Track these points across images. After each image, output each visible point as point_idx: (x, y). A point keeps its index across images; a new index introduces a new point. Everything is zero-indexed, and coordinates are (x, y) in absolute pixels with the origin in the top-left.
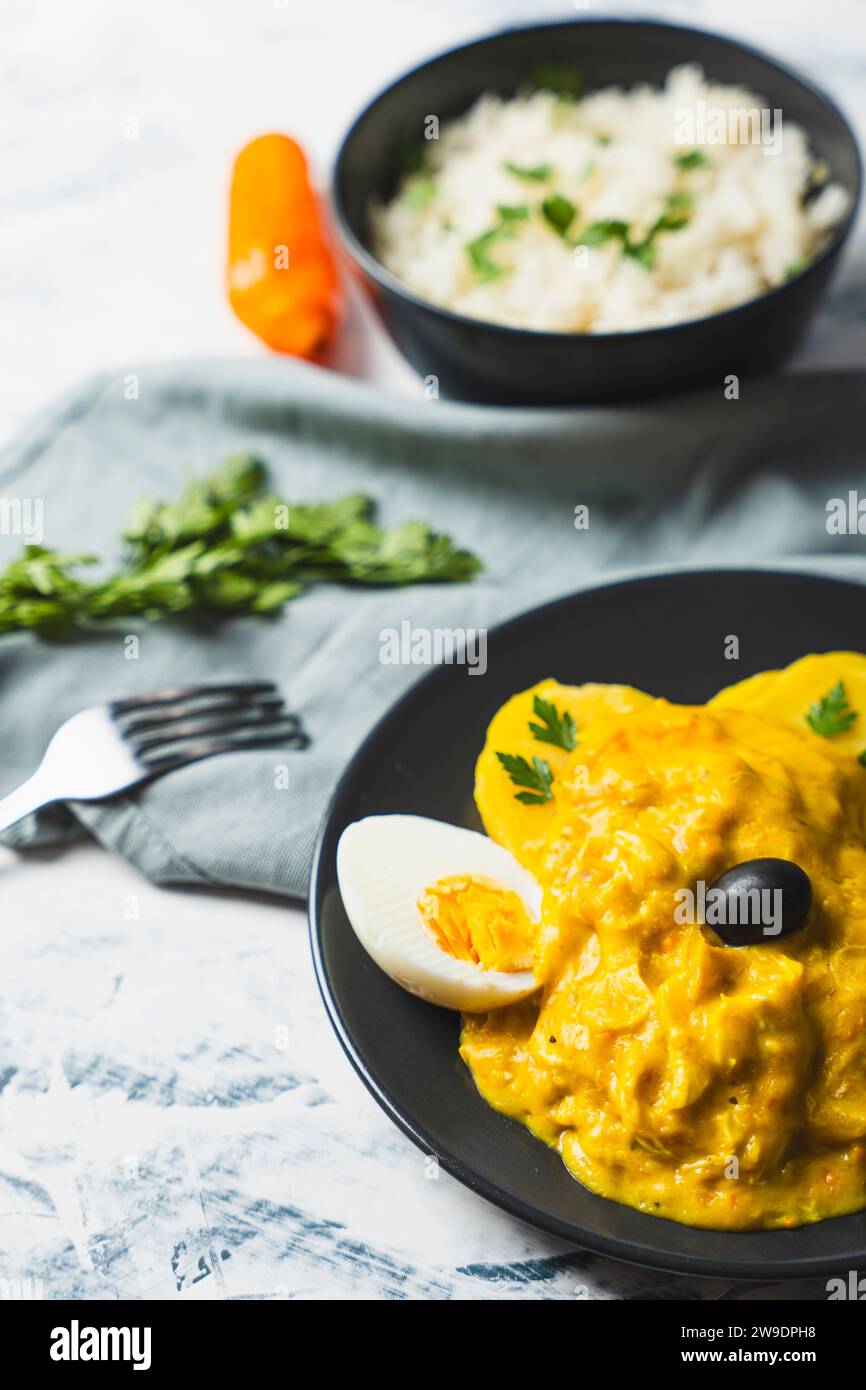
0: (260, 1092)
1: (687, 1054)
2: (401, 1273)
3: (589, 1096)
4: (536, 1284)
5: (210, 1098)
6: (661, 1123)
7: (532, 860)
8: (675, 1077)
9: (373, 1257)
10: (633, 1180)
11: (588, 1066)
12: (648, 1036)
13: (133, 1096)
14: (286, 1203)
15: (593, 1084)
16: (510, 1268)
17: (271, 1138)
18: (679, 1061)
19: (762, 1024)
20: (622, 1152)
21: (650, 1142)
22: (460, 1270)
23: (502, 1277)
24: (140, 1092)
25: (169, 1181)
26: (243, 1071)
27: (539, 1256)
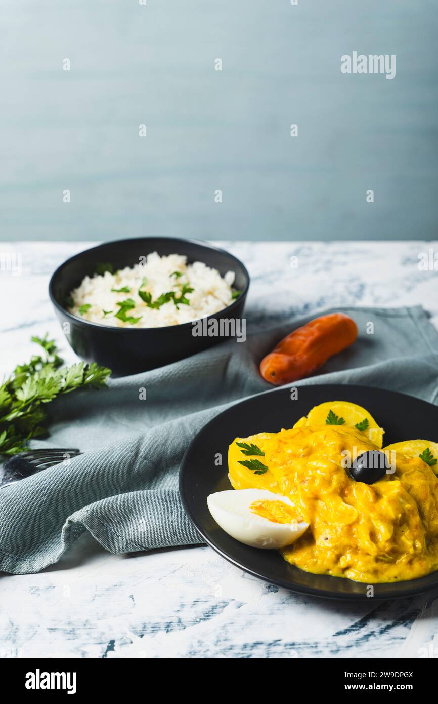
0: (215, 611)
1: (382, 520)
2: (314, 645)
3: (351, 552)
4: (363, 629)
5: (198, 620)
6: (385, 547)
7: (277, 489)
8: (381, 530)
9: (300, 644)
10: (382, 573)
11: (346, 541)
12: (363, 521)
13: (168, 631)
14: (255, 641)
15: (350, 547)
16: (351, 628)
17: (232, 623)
18: (379, 524)
19: (401, 501)
20: (375, 565)
21: (384, 556)
22: (334, 636)
23: (350, 632)
24: (170, 629)
25: (205, 652)
26: (203, 607)
27: (357, 620)
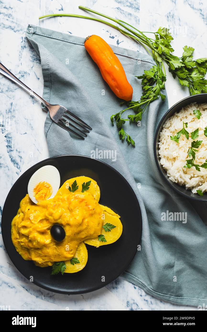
0: (16, 164)
1: (29, 232)
3: (23, 217)
5: (11, 157)
8: (26, 231)
11: (26, 217)
17: (9, 170)
19: (36, 241)
24: (8, 147)
26: (18, 160)
